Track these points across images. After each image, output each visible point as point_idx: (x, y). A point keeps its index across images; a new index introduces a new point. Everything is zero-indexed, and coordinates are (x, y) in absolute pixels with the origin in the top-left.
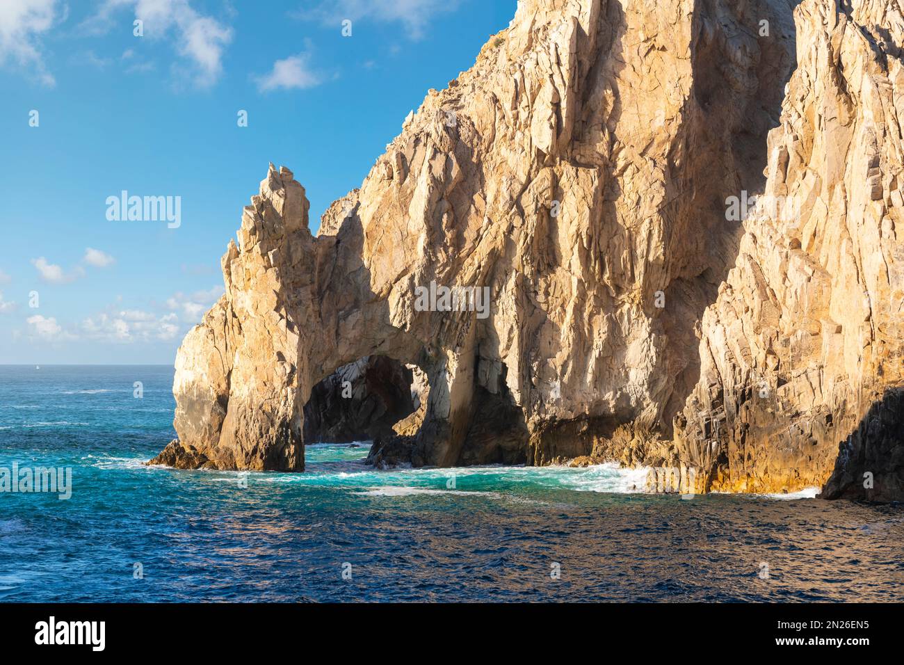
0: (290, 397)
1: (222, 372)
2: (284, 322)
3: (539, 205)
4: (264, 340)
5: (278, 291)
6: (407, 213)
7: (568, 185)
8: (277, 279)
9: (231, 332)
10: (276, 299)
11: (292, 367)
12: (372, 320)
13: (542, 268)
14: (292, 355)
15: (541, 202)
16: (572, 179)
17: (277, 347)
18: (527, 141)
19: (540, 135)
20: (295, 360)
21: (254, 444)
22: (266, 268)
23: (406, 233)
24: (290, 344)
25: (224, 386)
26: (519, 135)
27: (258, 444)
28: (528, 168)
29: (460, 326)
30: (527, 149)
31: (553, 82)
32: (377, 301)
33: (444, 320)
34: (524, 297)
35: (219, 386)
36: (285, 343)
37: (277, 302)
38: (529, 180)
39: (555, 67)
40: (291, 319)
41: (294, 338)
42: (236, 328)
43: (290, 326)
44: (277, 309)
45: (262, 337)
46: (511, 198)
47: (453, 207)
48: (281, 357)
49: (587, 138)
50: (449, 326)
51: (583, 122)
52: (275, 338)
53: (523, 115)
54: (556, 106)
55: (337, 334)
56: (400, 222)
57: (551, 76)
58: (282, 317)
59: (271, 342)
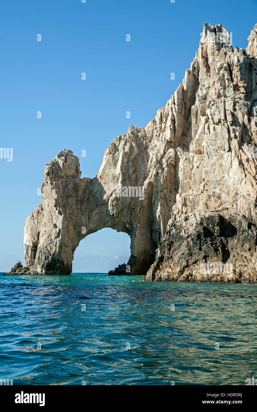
0: (58, 243)
1: (36, 233)
2: (57, 211)
3: (168, 163)
4: (50, 218)
5: (56, 199)
6: (116, 167)
7: (180, 154)
8: (56, 194)
9: (40, 216)
10: (55, 202)
11: (60, 230)
12: (102, 212)
13: (172, 191)
14: (60, 225)
15: (169, 162)
16: (181, 152)
17: (55, 222)
18: (164, 137)
19: (167, 134)
20: (61, 227)
21: (43, 263)
22: (52, 189)
23: (114, 176)
24: (59, 220)
25: (36, 239)
26: (161, 134)
27: (44, 263)
28: (164, 148)
29: (139, 215)
30: (164, 140)
31: (172, 111)
32: (104, 204)
33: (132, 213)
34: (165, 203)
35: (34, 239)
36: (57, 220)
37: (55, 203)
38: (165, 153)
39: (173, 105)
40: (61, 210)
41: (61, 218)
42: (42, 214)
43: (60, 213)
44: (55, 206)
45: (49, 218)
46: (157, 160)
47: (134, 165)
48: (55, 226)
49: (188, 135)
50: (134, 215)
51: (187, 128)
52: (54, 218)
53: (163, 127)
54: (173, 121)
55: (89, 218)
56: (113, 171)
57: (172, 108)
58: (57, 209)
59: (52, 220)
